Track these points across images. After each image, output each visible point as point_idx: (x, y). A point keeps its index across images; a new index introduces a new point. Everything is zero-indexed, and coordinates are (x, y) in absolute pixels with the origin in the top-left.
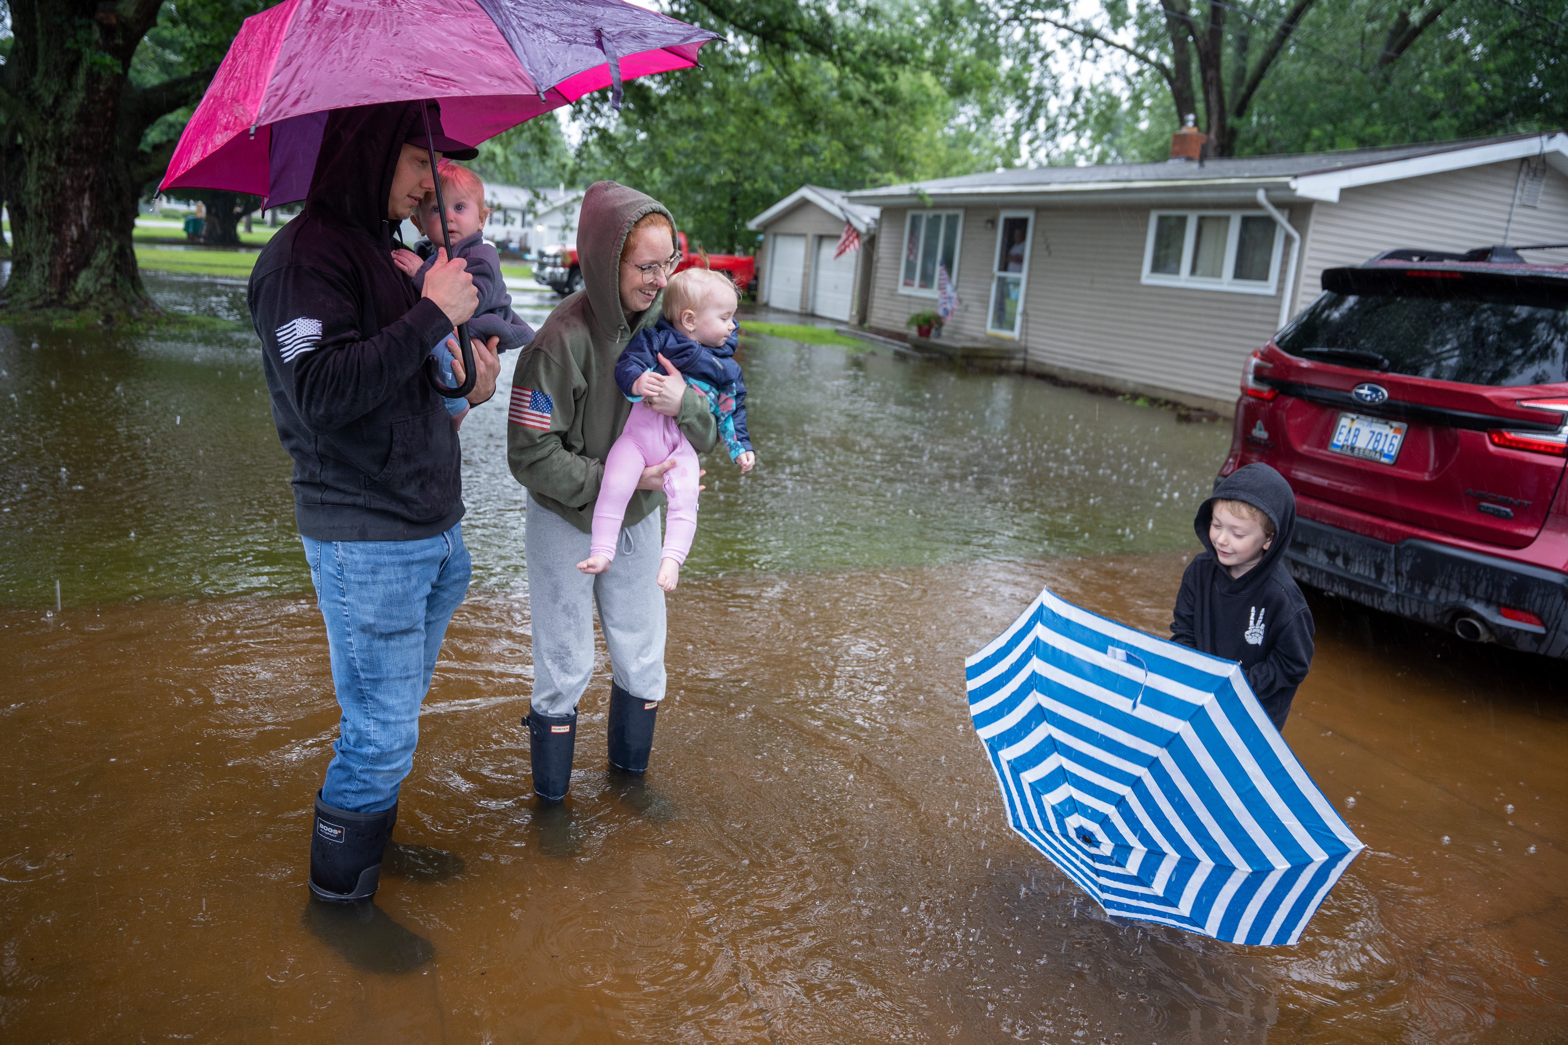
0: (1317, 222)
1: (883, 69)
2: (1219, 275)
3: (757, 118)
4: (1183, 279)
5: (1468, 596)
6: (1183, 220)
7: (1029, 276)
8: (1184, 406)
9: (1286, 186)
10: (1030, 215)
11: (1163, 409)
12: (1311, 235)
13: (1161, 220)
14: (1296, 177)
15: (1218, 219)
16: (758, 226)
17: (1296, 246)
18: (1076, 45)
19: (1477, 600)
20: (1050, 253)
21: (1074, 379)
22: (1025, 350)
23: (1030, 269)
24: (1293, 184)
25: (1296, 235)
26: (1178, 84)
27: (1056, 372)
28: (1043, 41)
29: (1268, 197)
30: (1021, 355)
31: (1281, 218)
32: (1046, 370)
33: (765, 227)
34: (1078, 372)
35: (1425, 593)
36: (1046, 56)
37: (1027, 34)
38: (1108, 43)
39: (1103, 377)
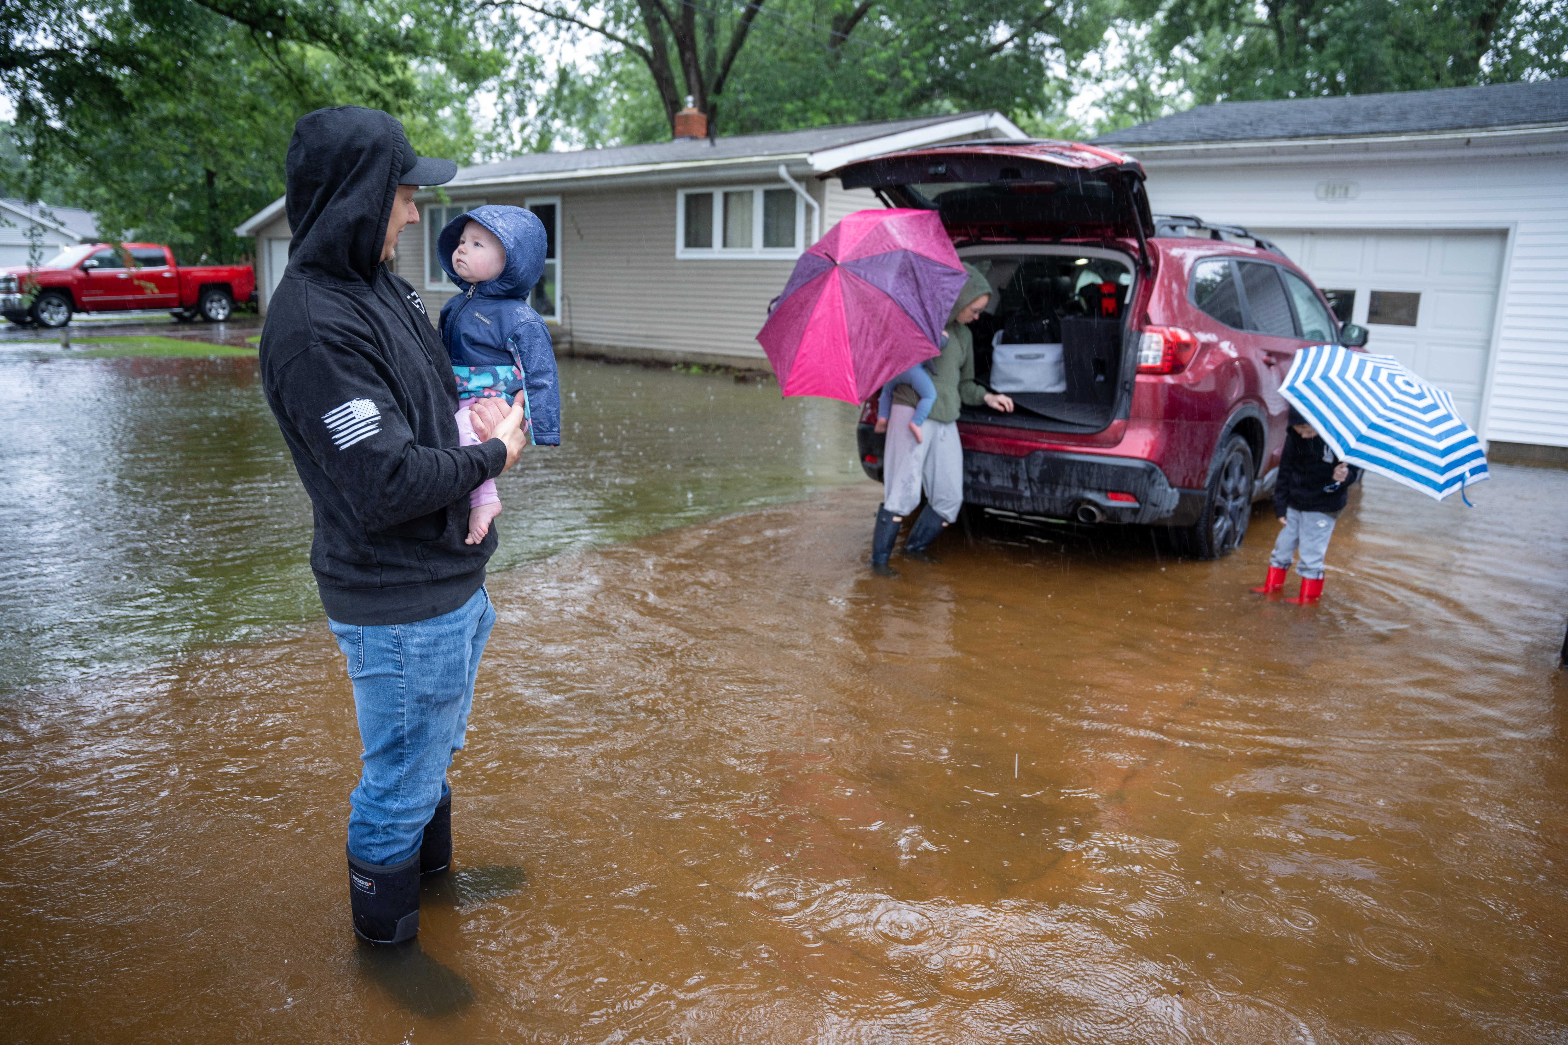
0: (832, 192)
1: (391, 59)
2: (750, 245)
3: (256, 114)
4: (716, 252)
5: (1085, 488)
6: (710, 196)
7: (563, 261)
8: (734, 369)
9: (804, 162)
10: (557, 201)
11: (718, 373)
12: (828, 204)
13: (689, 199)
14: (811, 153)
15: (740, 194)
16: (249, 231)
17: (816, 214)
18: (551, 26)
19: (1091, 489)
20: (582, 237)
21: (623, 356)
22: (570, 334)
23: (563, 254)
24: (811, 160)
25: (815, 204)
26: (657, 65)
27: (603, 350)
28: (521, 24)
29: (789, 172)
30: (566, 339)
31: (800, 189)
32: (592, 350)
33: (258, 231)
34: (626, 349)
35: (1053, 492)
36: (526, 38)
37: (504, 17)
38: (582, 25)
39: (651, 350)
